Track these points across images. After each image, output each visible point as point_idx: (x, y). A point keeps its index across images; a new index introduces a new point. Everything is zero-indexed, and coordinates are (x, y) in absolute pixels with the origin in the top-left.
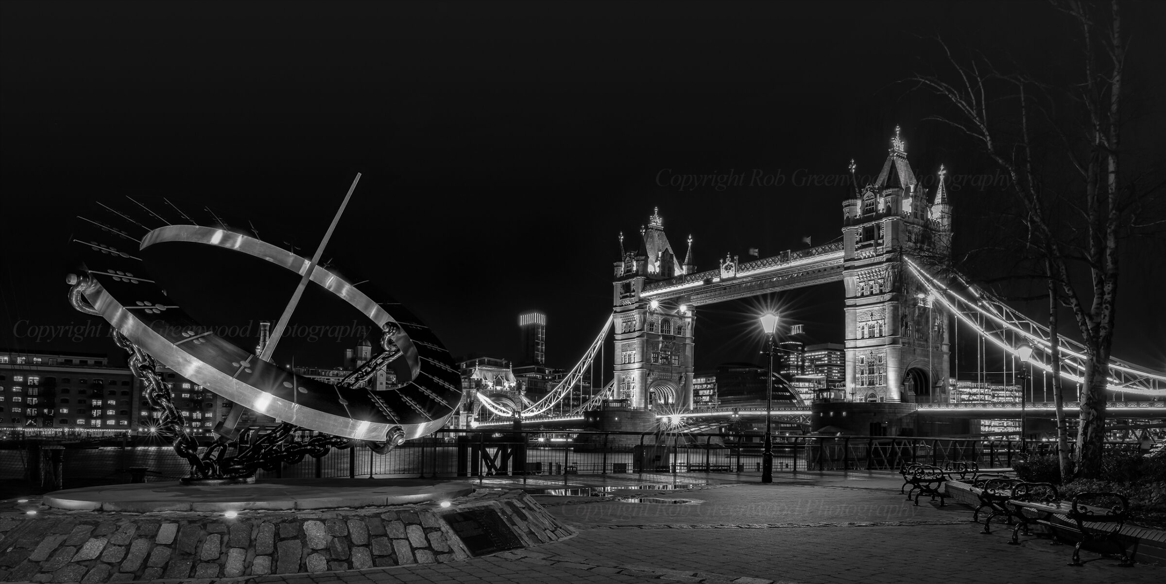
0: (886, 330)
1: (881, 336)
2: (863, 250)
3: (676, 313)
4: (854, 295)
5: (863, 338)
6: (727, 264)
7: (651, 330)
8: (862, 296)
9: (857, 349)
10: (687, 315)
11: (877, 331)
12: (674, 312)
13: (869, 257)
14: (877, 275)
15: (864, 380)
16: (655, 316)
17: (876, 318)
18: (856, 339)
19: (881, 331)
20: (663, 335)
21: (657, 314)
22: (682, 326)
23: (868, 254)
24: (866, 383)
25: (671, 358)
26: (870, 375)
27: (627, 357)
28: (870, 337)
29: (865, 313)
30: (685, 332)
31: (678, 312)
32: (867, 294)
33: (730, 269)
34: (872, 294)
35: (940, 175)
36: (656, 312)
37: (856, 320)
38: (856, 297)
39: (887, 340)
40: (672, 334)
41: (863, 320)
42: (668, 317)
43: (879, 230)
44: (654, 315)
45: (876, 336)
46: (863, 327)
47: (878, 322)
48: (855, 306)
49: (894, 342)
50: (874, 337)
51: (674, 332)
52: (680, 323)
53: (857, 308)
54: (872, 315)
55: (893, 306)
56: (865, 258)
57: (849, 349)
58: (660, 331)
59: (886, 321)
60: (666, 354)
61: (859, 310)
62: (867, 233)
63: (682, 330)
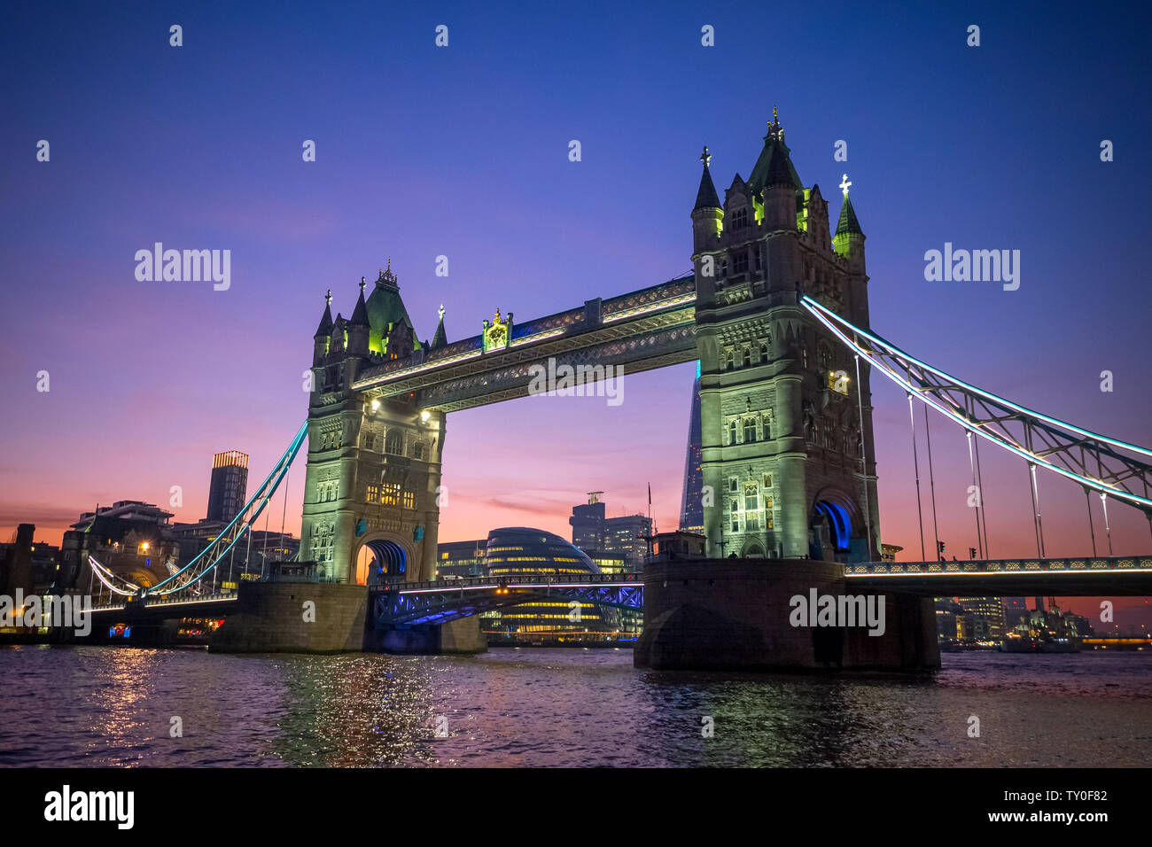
0: (779, 426)
1: (767, 438)
2: (731, 288)
3: (413, 422)
4: (715, 367)
5: (733, 444)
6: (494, 328)
7: (369, 446)
8: (730, 368)
9: (723, 464)
10: (431, 428)
11: (759, 430)
12: (410, 420)
13: (741, 300)
14: (756, 331)
15: (739, 520)
16: (376, 424)
17: (757, 408)
18: (721, 446)
19: (767, 430)
20: (387, 456)
21: (381, 420)
22: (423, 444)
23: (739, 294)
24: (742, 526)
25: (402, 495)
26: (749, 511)
27: (325, 491)
28: (747, 442)
29: (736, 399)
30: (427, 455)
31: (417, 421)
32: (739, 365)
33: (499, 336)
34: (747, 364)
35: (843, 189)
36: (379, 417)
37: (719, 412)
38: (719, 372)
39: (780, 444)
40: (405, 456)
41: (734, 412)
42: (400, 427)
43: (757, 254)
44: (376, 422)
45: (757, 439)
46: (734, 423)
47: (760, 415)
48: (718, 386)
49: (794, 448)
50: (754, 441)
51: (408, 453)
52: (420, 438)
53: (721, 390)
54: (749, 401)
55: (788, 383)
56: (733, 302)
57: (709, 464)
58: (384, 449)
59: (777, 411)
60: (393, 488)
61: (726, 394)
62: (735, 261)
63: (423, 451)
